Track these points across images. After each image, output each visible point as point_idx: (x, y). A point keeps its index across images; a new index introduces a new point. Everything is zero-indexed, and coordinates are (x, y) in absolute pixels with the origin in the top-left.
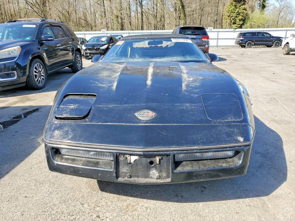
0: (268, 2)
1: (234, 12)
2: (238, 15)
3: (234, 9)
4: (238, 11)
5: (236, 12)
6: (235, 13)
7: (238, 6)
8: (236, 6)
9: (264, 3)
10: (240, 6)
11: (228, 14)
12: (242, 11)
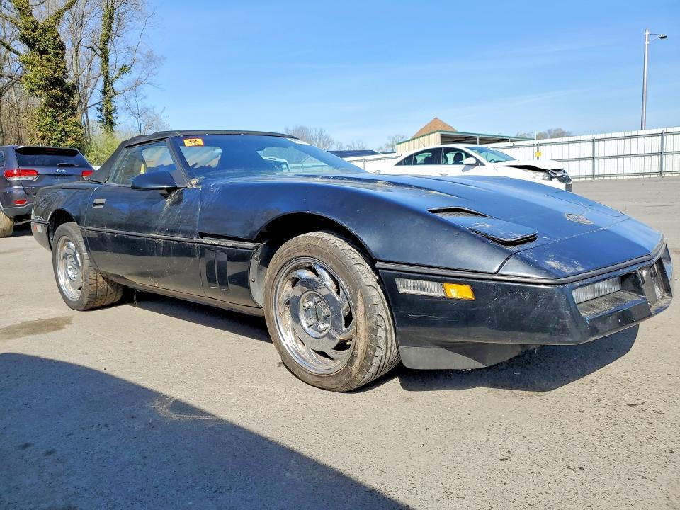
0: (117, 115)
1: (55, 131)
2: (63, 136)
3: (51, 123)
4: (64, 129)
5: (59, 129)
6: (55, 133)
7: (60, 117)
8: (54, 117)
9: (109, 117)
10: (65, 118)
11: (40, 134)
12: (73, 128)
